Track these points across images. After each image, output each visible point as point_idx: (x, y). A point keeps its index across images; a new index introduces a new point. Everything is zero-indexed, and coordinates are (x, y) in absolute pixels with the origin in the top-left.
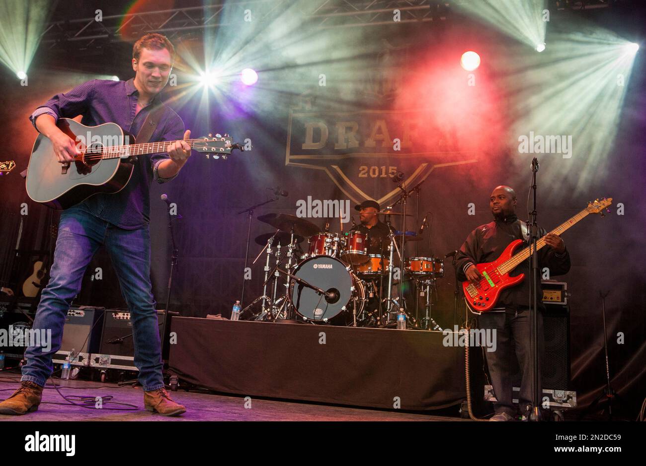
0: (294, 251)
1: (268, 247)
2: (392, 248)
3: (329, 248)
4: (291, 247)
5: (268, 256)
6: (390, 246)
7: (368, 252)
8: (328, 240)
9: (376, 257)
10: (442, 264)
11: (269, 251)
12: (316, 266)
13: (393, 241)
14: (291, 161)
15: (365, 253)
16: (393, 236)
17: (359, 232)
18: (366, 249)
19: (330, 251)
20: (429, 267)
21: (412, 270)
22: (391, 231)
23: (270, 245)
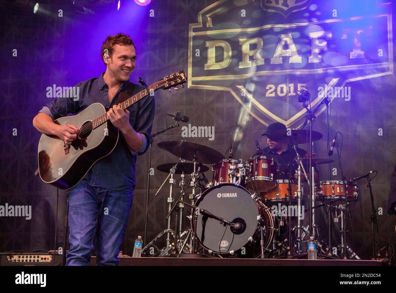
0: (198, 180)
1: (170, 177)
2: (299, 173)
3: (233, 176)
4: (195, 176)
5: (171, 187)
6: (298, 170)
7: (275, 178)
8: (232, 167)
9: (283, 183)
10: (356, 187)
11: (172, 181)
12: (219, 195)
13: (300, 165)
14: (193, 83)
15: (272, 178)
16: (300, 160)
17: (265, 157)
18: (272, 175)
19: (235, 178)
20: (342, 191)
21: (323, 194)
22: (298, 154)
23: (172, 174)
